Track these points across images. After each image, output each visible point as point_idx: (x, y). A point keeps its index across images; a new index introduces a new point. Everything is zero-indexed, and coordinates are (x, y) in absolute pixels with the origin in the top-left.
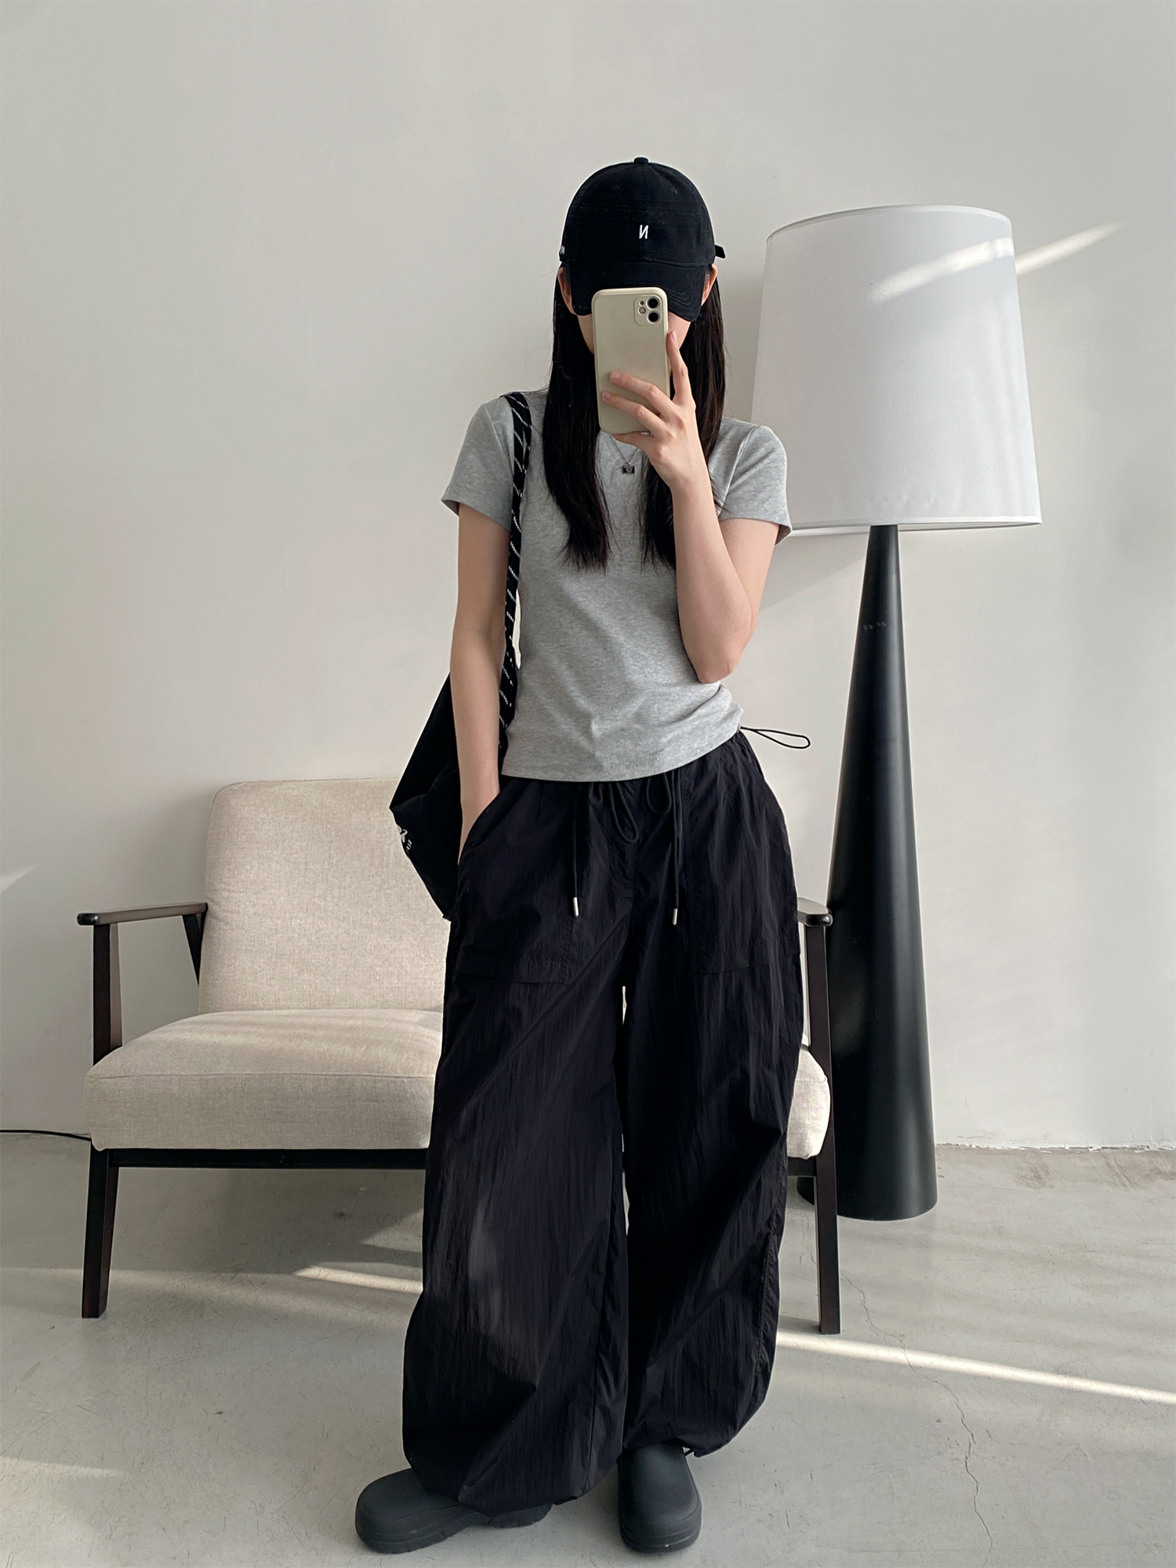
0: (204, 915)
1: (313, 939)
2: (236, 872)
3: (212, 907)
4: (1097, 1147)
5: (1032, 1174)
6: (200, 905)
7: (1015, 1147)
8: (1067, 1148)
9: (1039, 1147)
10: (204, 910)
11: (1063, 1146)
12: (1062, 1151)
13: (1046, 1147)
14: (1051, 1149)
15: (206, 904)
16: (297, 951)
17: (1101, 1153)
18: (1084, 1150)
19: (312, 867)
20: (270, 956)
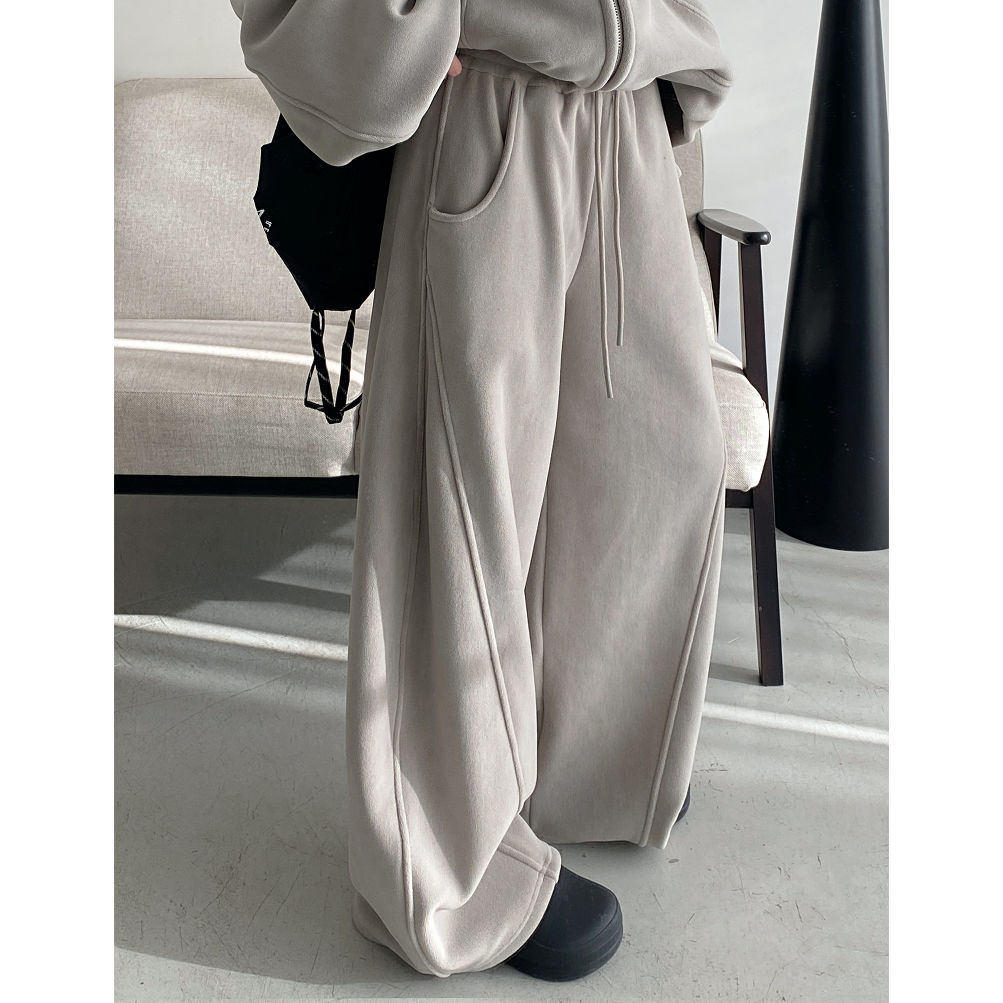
16: (188, 258)
19: (208, 168)
20: (158, 262)
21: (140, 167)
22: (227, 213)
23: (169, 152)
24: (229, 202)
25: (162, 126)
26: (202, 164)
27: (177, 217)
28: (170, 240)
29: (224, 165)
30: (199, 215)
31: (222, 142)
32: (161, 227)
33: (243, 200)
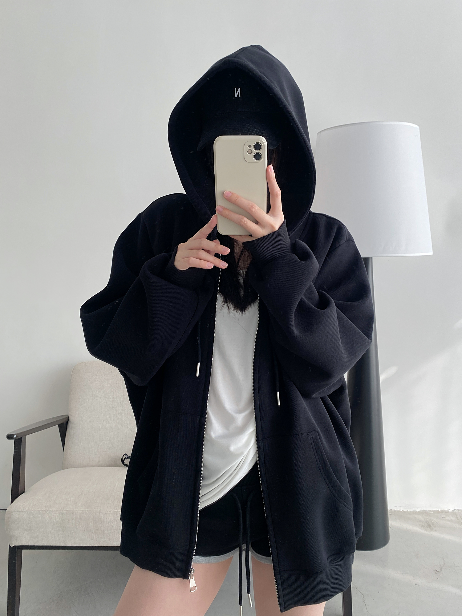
0: (67, 422)
1: (116, 433)
2: (82, 402)
3: (71, 418)
4: (452, 509)
5: (427, 524)
6: (65, 418)
7: (418, 510)
8: (440, 510)
9: (428, 510)
10: (67, 421)
11: (438, 509)
12: (438, 512)
13: (431, 509)
14: (434, 511)
15: (69, 417)
16: (108, 439)
17: (454, 513)
18: (447, 511)
19: (116, 400)
20: (96, 441)
21: (87, 400)
22: (124, 419)
23: (99, 394)
24: (125, 414)
25: (96, 382)
26: (113, 398)
27: (104, 421)
28: (101, 431)
29: (122, 398)
30: (112, 420)
31: (120, 388)
32: (97, 426)
33: (130, 413)
